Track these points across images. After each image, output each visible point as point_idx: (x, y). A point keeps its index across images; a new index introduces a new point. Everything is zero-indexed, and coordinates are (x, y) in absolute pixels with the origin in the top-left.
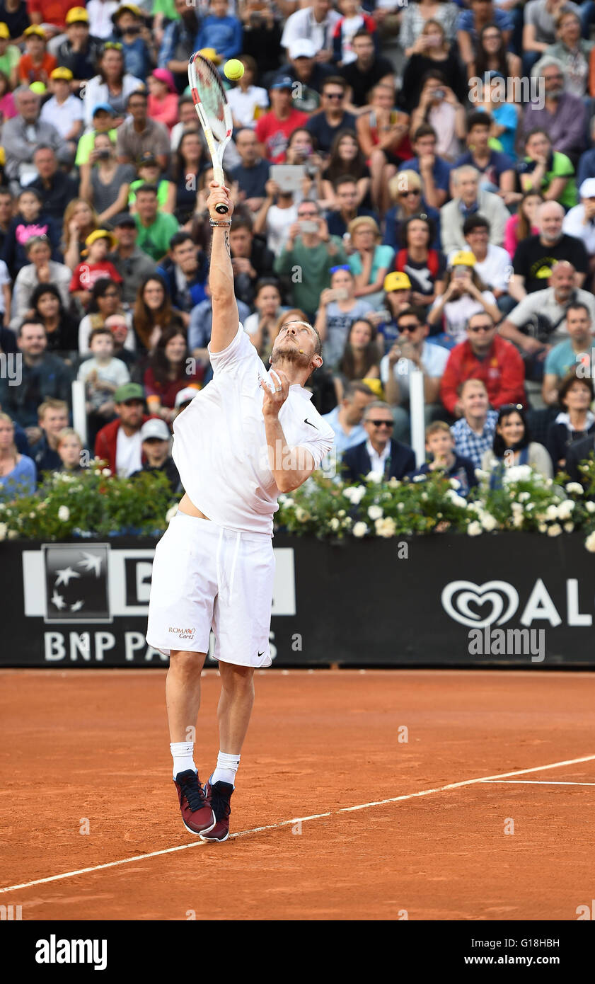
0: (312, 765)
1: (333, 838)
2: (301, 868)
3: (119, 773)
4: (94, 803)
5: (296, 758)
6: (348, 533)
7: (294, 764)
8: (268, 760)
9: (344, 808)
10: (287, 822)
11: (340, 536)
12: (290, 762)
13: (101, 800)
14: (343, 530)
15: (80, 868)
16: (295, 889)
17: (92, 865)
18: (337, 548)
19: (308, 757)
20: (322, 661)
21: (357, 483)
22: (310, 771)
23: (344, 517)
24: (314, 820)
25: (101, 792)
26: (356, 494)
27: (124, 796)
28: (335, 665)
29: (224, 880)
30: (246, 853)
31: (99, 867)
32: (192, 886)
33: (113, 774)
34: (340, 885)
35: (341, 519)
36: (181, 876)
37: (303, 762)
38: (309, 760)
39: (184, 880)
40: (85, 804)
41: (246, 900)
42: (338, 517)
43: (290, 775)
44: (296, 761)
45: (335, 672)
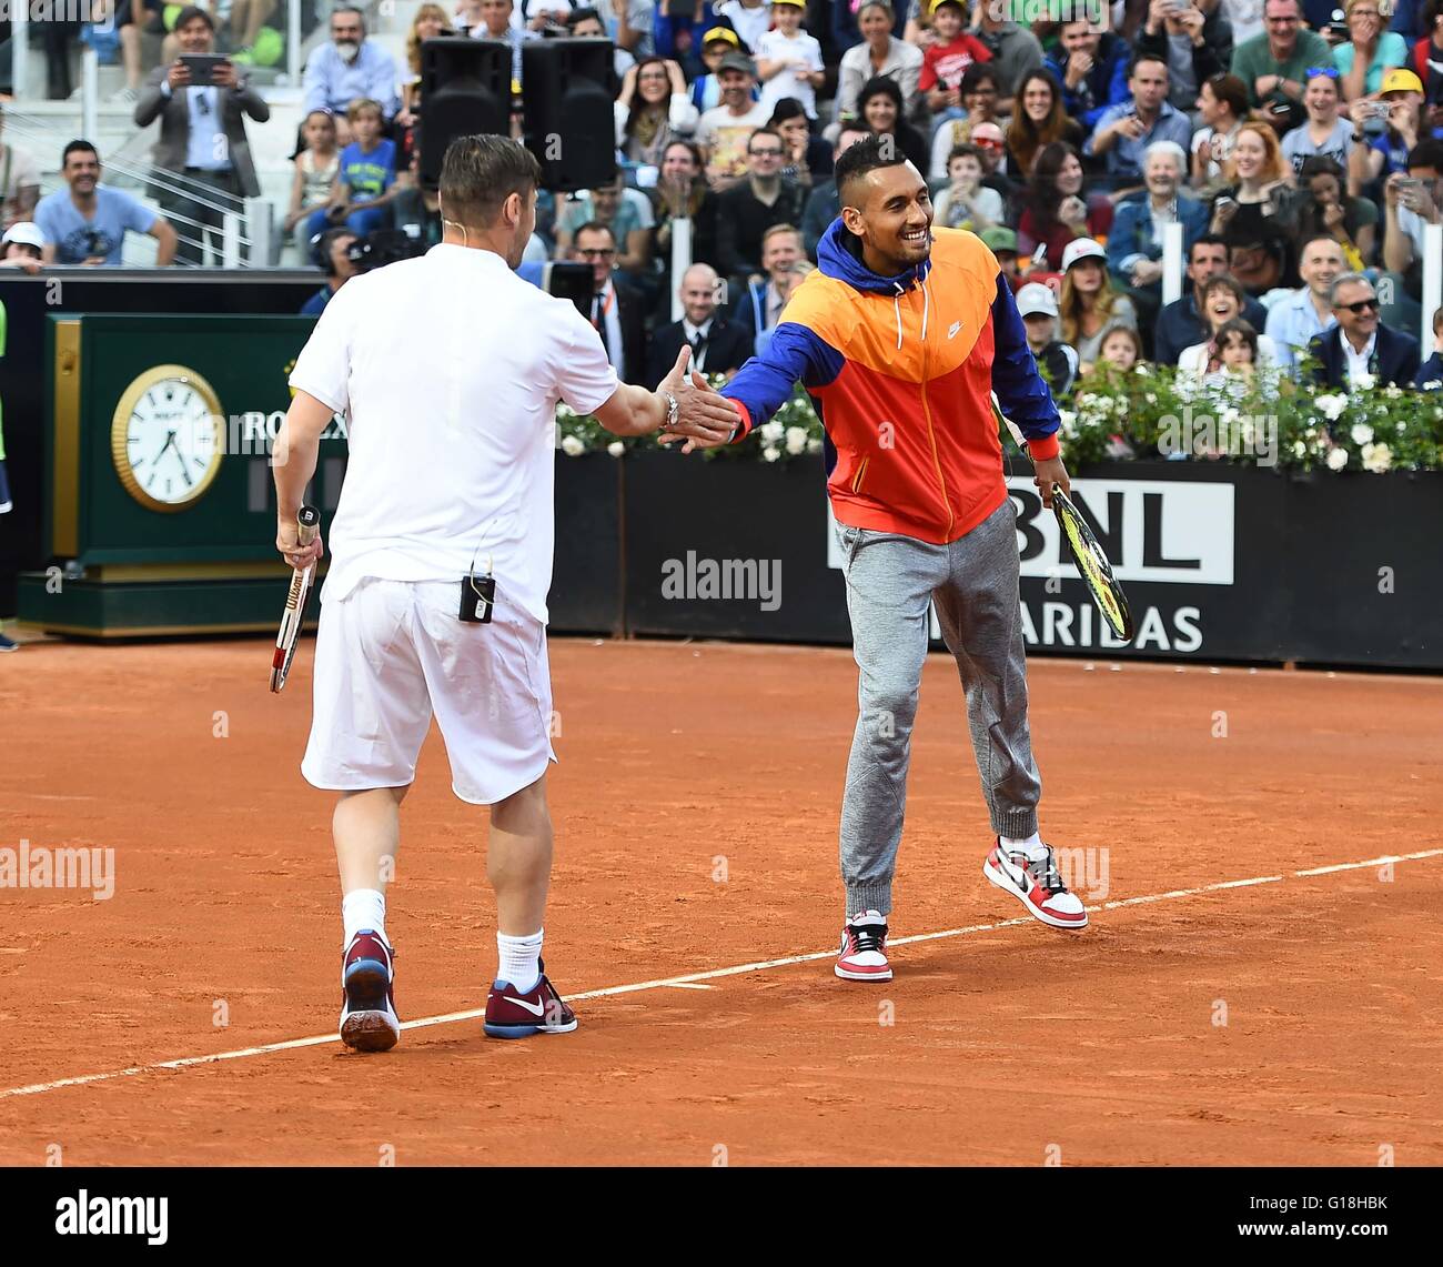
0: (1254, 806)
1: (1285, 913)
2: (1237, 953)
3: (964, 803)
4: (928, 844)
5: (1229, 794)
6: (1319, 464)
7: (1227, 803)
8: (1188, 795)
9: (1301, 870)
10: (1217, 886)
11: (1307, 468)
12: (1220, 799)
13: (938, 840)
14: (1313, 459)
15: (905, 936)
16: (1227, 983)
17: (926, 931)
18: (1300, 484)
19: (1248, 794)
20: (1272, 656)
21: (1336, 390)
22: (1251, 814)
23: (1314, 439)
24: (1257, 885)
25: (938, 830)
26: (1333, 405)
27: (972, 835)
28: (1290, 664)
29: (1121, 964)
30: (1154, 928)
31: (936, 935)
32: (1073, 971)
33: (956, 803)
34: (1296, 980)
35: (1308, 442)
36: (1058, 955)
37: (1239, 801)
38: (1251, 798)
39: (1062, 961)
40: (914, 845)
41: (1154, 994)
42: (1305, 440)
43: (1221, 818)
44: (1230, 799)
45: (1289, 673)
